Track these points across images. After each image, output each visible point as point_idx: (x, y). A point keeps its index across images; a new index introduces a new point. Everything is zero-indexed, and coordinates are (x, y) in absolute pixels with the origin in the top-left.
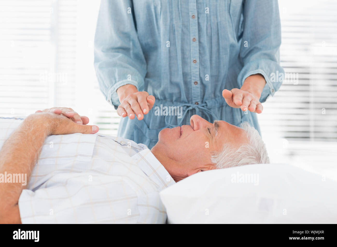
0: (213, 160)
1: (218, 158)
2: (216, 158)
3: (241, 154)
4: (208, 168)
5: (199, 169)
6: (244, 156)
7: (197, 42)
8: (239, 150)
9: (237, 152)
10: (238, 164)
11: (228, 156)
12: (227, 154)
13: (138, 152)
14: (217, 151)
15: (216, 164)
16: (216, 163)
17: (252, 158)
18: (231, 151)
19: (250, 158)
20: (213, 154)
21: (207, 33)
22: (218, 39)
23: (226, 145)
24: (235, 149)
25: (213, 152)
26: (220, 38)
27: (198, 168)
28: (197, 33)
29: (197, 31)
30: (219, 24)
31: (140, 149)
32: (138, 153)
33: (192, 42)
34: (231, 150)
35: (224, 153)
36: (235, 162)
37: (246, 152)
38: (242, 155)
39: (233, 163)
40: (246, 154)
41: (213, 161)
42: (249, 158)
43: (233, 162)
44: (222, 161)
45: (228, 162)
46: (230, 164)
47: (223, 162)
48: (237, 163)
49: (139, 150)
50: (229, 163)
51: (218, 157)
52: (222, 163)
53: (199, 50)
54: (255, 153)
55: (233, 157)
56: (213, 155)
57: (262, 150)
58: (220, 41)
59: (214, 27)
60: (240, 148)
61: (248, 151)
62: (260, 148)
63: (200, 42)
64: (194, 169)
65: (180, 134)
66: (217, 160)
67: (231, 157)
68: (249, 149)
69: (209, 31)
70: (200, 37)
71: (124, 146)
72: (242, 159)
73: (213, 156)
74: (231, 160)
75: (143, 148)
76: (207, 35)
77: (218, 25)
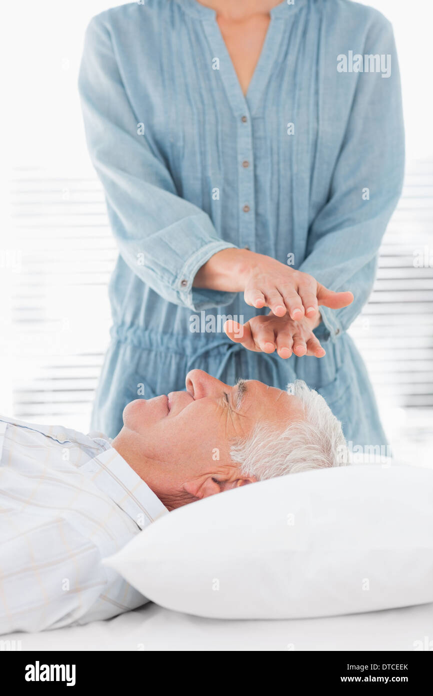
0: (234, 456)
1: (244, 451)
2: (240, 450)
3: (290, 441)
4: (227, 473)
5: (210, 475)
6: (296, 445)
7: (252, 212)
8: (286, 434)
9: (282, 438)
10: (285, 461)
11: (264, 446)
12: (262, 444)
13: (93, 456)
14: (242, 436)
15: (241, 464)
16: (241, 461)
17: (314, 449)
18: (269, 437)
19: (309, 448)
20: (234, 442)
21: (271, 194)
22: (292, 209)
23: (259, 425)
24: (278, 432)
25: (234, 438)
26: (295, 207)
27: (206, 472)
28: (252, 196)
29: (252, 191)
30: (294, 178)
31: (98, 449)
32: (94, 458)
33: (241, 213)
34: (271, 435)
35: (256, 442)
36: (279, 459)
37: (300, 436)
38: (291, 443)
39: (274, 460)
40: (300, 441)
41: (234, 458)
42: (306, 448)
43: (274, 458)
44: (252, 457)
45: (264, 459)
46: (268, 462)
47: (253, 459)
48: (283, 460)
49: (94, 451)
50: (266, 460)
51: (244, 448)
52: (252, 462)
53: (256, 229)
54: (320, 439)
55: (273, 449)
56: (234, 445)
57: (333, 434)
58: (295, 213)
59: (285, 184)
60: (288, 429)
61: (305, 435)
62: (328, 429)
63: (257, 214)
64: (197, 475)
65: (167, 409)
66: (241, 456)
67: (271, 449)
68: (305, 431)
69: (275, 191)
70: (257, 204)
71: (65, 444)
72: (292, 451)
73: (233, 448)
74: (269, 455)
75: (103, 446)
76: (272, 199)
77: (292, 181)
